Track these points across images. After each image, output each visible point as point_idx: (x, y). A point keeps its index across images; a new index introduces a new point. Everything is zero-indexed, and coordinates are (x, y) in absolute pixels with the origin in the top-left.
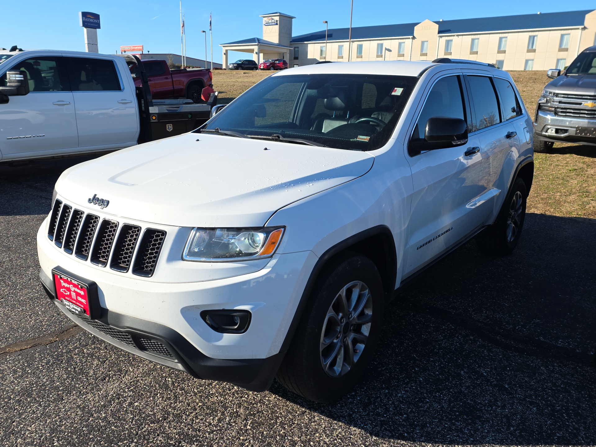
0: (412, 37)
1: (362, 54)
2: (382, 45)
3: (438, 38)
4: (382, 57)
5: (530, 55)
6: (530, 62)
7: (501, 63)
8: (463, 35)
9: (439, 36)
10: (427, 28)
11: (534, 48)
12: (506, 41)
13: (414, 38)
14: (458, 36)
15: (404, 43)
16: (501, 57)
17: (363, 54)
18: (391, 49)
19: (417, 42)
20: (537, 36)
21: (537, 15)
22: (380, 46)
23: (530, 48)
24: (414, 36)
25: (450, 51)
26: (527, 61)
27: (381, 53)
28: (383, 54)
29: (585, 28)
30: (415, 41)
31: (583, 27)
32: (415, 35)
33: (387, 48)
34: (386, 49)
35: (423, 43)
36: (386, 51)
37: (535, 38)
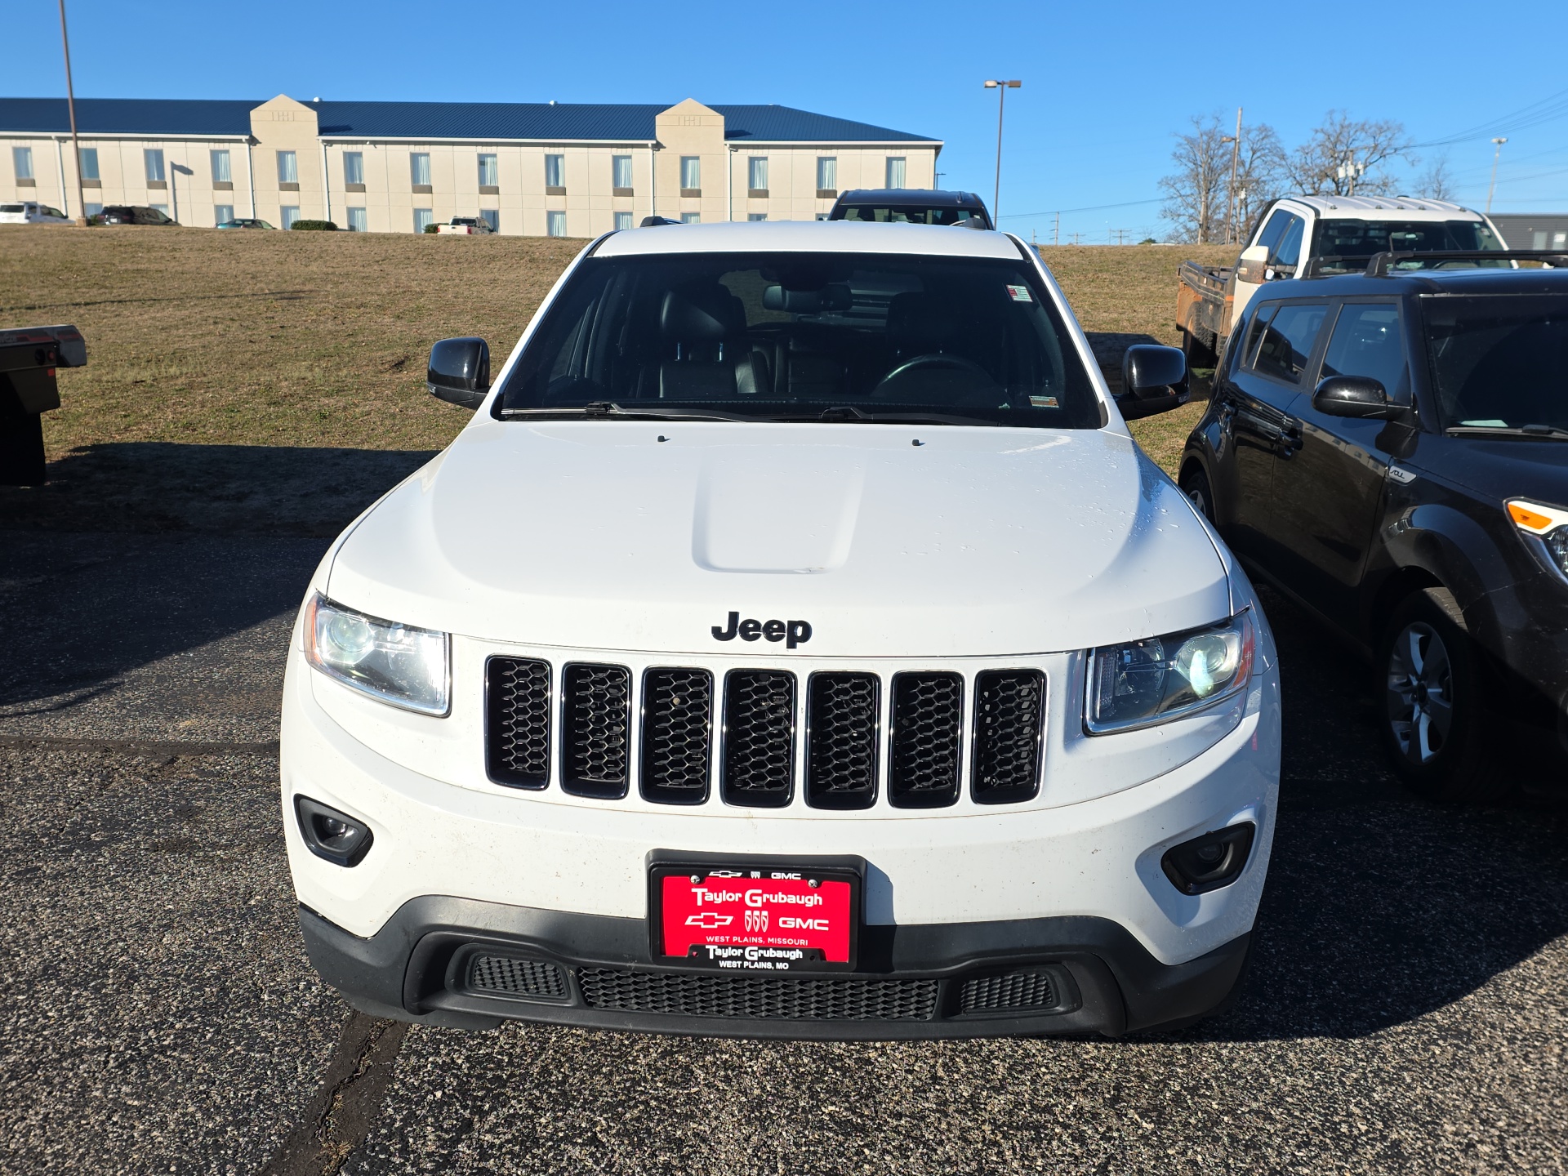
0: (247, 137)
1: (98, 176)
2: (159, 154)
3: (322, 147)
4: (164, 186)
5: (556, 202)
6: (558, 217)
7: (493, 216)
8: (386, 143)
9: (324, 141)
10: (286, 118)
11: (561, 184)
12: (495, 164)
13: (253, 141)
14: (374, 143)
15: (227, 152)
16: (489, 202)
17: (102, 178)
18: (190, 168)
19: (265, 154)
20: (562, 156)
21: (548, 106)
22: (153, 157)
23: (552, 184)
24: (251, 136)
25: (360, 180)
26: (551, 215)
27: (161, 174)
28: (168, 179)
29: (658, 146)
30: (256, 149)
31: (654, 142)
32: (254, 134)
33: (177, 163)
34: (174, 167)
35: (281, 156)
36: (176, 172)
37: (560, 160)
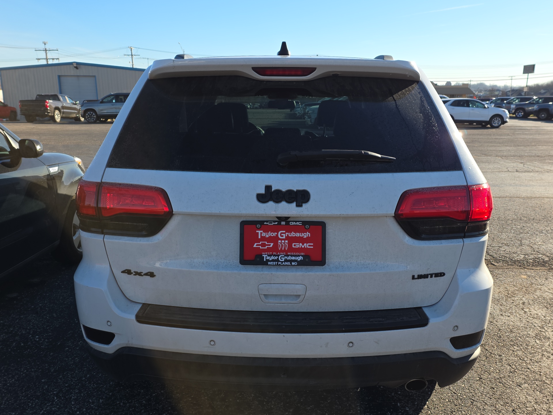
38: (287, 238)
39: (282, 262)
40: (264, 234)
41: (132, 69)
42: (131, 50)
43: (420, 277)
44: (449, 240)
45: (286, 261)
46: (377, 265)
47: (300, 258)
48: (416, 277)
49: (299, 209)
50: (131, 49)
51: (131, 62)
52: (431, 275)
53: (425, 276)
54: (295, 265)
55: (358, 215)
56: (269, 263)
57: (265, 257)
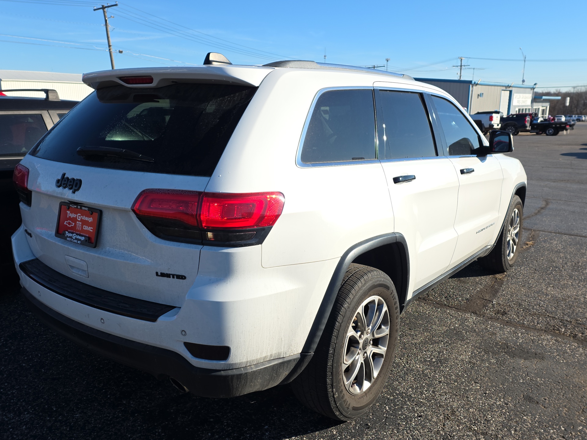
38: (82, 221)
39: (74, 239)
40: (70, 215)
41: (459, 82)
42: (461, 61)
43: (163, 275)
44: (189, 244)
45: (76, 239)
46: (131, 256)
47: (83, 238)
48: (159, 274)
49: (73, 195)
50: (462, 59)
51: (459, 73)
52: (173, 276)
53: (168, 276)
54: (79, 243)
55: (106, 206)
56: (68, 239)
57: (67, 234)
